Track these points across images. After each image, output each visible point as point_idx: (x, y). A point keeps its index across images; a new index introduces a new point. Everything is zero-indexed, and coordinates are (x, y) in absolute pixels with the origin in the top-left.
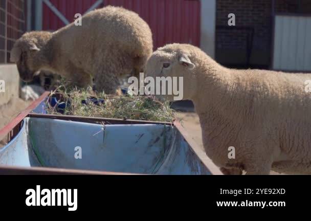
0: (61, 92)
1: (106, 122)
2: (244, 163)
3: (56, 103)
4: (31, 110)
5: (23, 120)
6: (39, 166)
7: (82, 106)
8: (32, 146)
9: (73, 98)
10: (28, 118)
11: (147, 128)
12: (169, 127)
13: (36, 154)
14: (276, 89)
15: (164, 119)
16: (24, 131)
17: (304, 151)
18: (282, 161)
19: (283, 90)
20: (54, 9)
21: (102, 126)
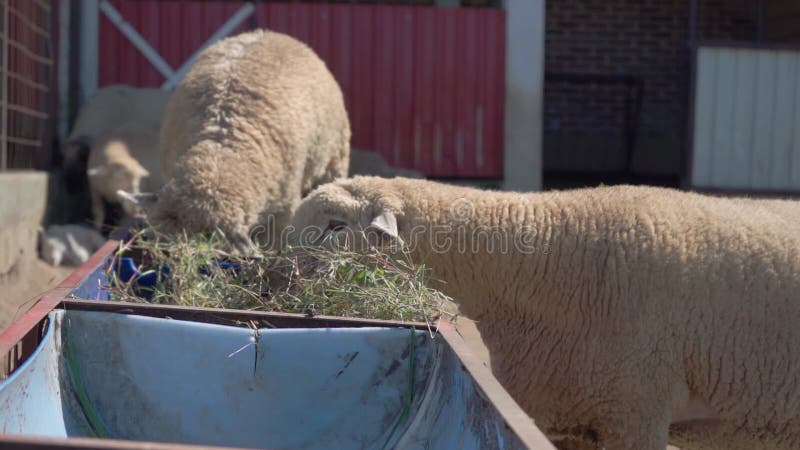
0: (144, 245)
1: (263, 321)
2: (595, 427)
3: (131, 272)
4: (68, 291)
5: (47, 317)
6: (89, 436)
7: (200, 281)
8: (71, 384)
9: (178, 260)
10: (61, 312)
11: (367, 337)
12: (423, 335)
13: (81, 404)
14: (674, 236)
15: (410, 315)
16: (51, 345)
17: (749, 395)
18: (695, 422)
19: (692, 239)
20: (128, 30)
21: (251, 332)
